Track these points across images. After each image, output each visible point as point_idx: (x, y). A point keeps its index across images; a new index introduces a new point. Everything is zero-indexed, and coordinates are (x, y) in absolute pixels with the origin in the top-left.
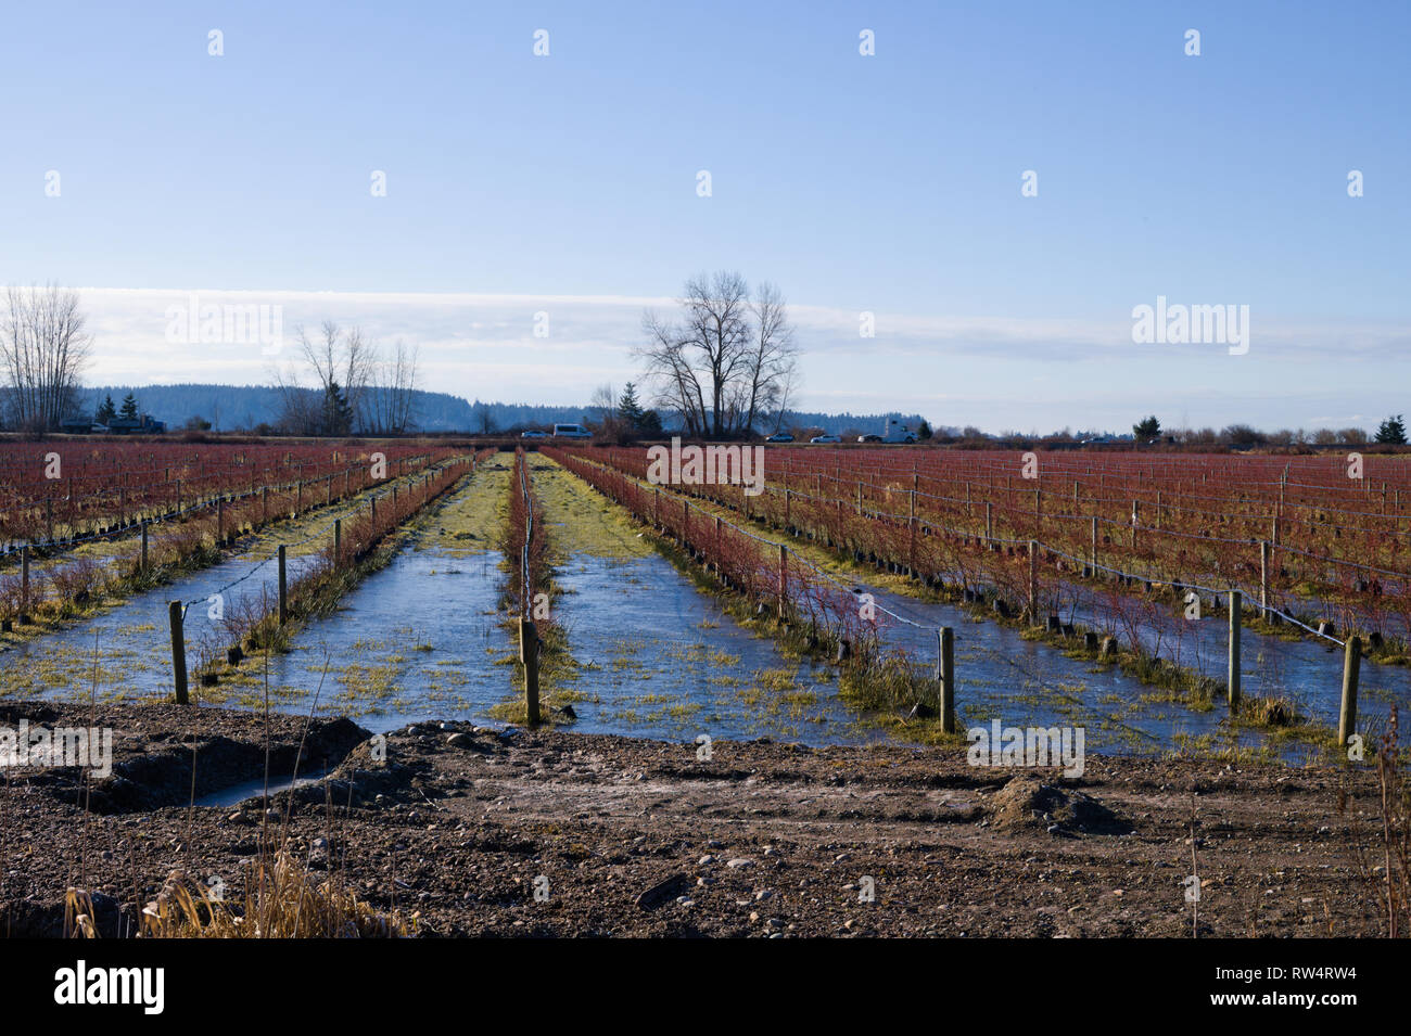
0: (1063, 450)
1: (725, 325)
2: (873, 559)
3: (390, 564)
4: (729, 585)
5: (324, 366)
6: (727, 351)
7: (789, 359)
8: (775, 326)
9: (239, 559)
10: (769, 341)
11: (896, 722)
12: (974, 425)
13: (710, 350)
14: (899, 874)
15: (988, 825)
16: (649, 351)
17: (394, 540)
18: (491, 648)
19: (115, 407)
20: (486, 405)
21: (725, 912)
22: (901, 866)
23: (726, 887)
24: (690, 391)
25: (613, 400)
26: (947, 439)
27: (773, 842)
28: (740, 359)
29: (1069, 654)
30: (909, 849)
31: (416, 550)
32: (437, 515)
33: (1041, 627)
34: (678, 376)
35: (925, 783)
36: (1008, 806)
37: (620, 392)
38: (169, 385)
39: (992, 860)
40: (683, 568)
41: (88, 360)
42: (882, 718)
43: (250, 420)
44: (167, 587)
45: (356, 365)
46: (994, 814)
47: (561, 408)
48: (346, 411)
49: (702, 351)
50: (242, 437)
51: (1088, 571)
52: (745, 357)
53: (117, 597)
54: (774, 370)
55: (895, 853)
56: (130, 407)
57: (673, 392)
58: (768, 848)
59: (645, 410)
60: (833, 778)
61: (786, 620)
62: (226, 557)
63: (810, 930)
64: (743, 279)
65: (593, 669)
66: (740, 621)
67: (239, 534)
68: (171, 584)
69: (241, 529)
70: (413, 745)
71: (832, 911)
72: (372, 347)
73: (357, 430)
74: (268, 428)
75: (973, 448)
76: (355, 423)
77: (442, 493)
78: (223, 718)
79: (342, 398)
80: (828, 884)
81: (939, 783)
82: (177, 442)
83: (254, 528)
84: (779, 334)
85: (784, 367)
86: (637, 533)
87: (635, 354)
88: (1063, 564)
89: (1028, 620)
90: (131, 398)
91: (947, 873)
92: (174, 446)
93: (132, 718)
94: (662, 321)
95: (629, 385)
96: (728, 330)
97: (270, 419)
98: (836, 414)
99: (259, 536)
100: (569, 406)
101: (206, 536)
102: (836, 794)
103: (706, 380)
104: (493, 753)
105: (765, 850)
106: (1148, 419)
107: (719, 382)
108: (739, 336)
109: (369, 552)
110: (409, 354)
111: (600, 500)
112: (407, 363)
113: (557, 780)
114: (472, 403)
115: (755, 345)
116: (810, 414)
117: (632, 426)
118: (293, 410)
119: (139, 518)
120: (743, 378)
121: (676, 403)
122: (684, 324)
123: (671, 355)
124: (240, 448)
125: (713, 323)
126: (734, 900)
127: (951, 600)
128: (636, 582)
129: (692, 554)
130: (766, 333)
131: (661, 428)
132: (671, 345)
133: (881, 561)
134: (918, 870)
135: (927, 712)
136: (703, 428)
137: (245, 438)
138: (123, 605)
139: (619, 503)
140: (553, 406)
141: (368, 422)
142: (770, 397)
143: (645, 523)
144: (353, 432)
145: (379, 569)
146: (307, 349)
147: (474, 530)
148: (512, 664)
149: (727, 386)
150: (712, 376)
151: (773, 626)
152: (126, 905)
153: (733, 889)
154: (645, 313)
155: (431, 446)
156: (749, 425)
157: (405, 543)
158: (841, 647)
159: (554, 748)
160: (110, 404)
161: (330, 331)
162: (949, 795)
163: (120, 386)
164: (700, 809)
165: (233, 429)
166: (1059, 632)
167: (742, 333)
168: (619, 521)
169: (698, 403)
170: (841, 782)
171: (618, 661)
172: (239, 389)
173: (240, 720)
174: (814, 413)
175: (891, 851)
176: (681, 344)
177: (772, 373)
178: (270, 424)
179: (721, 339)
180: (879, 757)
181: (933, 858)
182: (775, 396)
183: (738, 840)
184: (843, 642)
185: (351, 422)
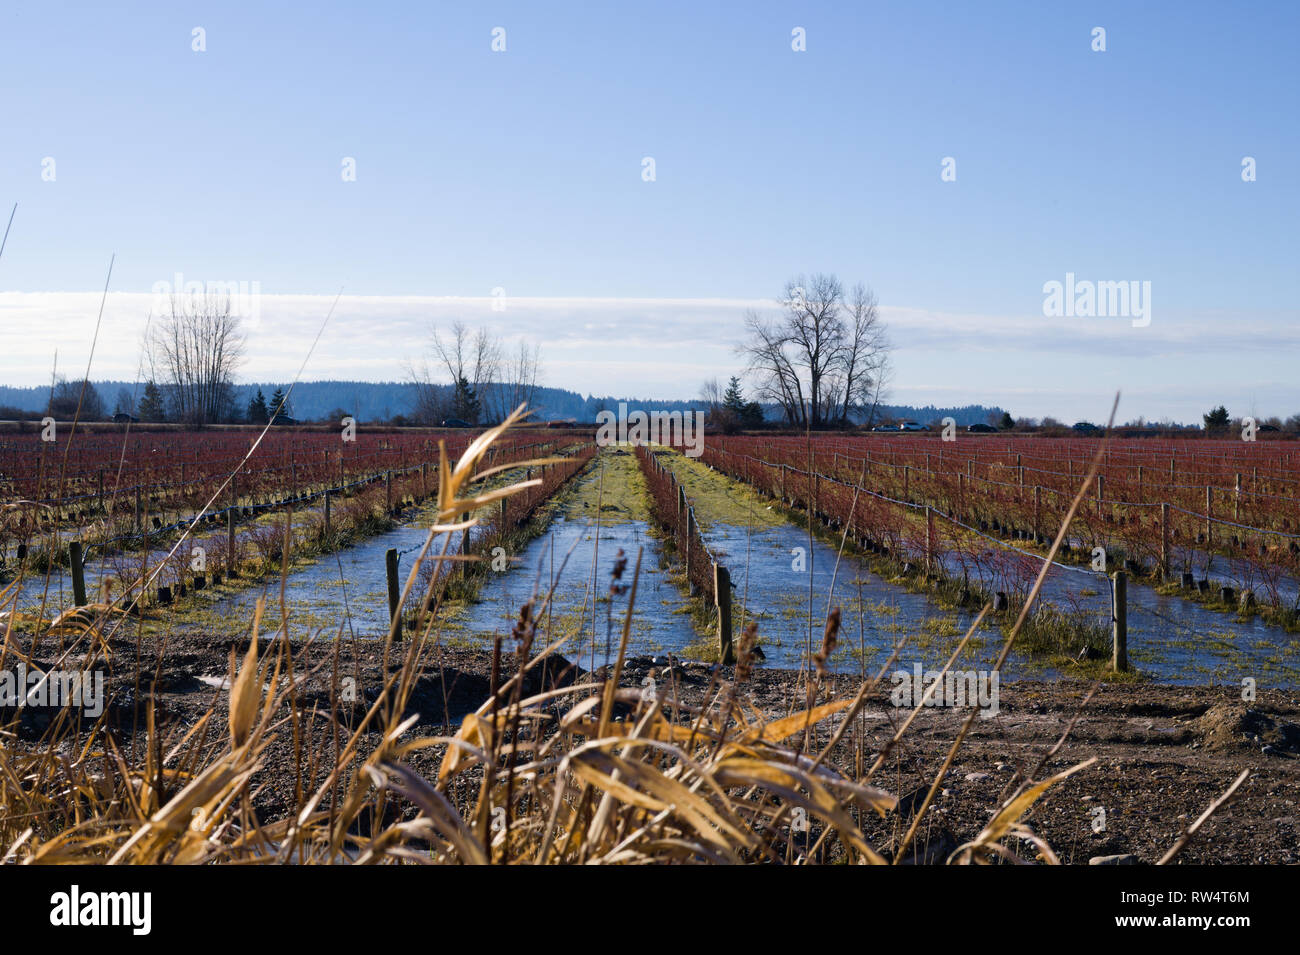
0: (1138, 437)
1: (821, 323)
2: (996, 526)
3: (546, 532)
4: (869, 548)
5: (454, 364)
6: (824, 347)
7: (882, 355)
8: (868, 324)
9: (405, 528)
10: (863, 337)
11: (1069, 662)
12: (1053, 416)
13: (808, 346)
14: (1132, 787)
15: (1199, 747)
16: (751, 347)
17: (546, 511)
18: (665, 600)
19: (266, 401)
20: (599, 400)
21: (977, 819)
22: (1133, 780)
23: (971, 797)
24: (789, 384)
25: (718, 393)
26: (1027, 427)
27: (1003, 759)
28: (836, 354)
29: (1209, 606)
30: (1135, 766)
31: (567, 520)
32: (576, 491)
33: (1175, 584)
34: (779, 370)
35: (1124, 711)
36: (1218, 729)
37: (725, 385)
38: (311, 382)
39: (1217, 776)
40: (819, 534)
41: (241, 359)
42: (1053, 659)
43: (387, 413)
44: (349, 550)
45: (483, 362)
46: (1203, 736)
47: (667, 402)
48: (474, 404)
49: (799, 348)
50: (380, 427)
51: (1202, 537)
52: (841, 352)
53: (308, 557)
54: (868, 364)
55: (1122, 770)
56: (278, 400)
57: (774, 385)
58: (1000, 765)
59: (748, 402)
60: (1034, 707)
61: (935, 577)
62: (396, 525)
63: (1063, 835)
64: (839, 280)
65: (766, 618)
66: (888, 578)
67: (404, 506)
68: (353, 547)
69: (404, 501)
70: (631, 676)
71: (1079, 819)
72: (498, 346)
73: (484, 421)
74: (405, 420)
75: (1054, 436)
76: (483, 414)
77: (576, 473)
78: (446, 654)
79: (470, 392)
80: (1066, 795)
81: (1137, 711)
82: (322, 431)
83: (416, 500)
84: (872, 332)
85: (876, 362)
86: (766, 506)
87: (740, 348)
88: (1177, 531)
89: (1160, 577)
90: (280, 392)
91: (1179, 787)
92: (321, 435)
93: (364, 653)
94: (763, 322)
95: (733, 379)
96: (825, 328)
97: (404, 411)
98: (921, 407)
99: (420, 508)
100: (674, 400)
101: (377, 507)
102: (1042, 720)
103: (804, 374)
104: (706, 685)
105: (997, 766)
106: (1218, 409)
107: (816, 376)
108: (835, 333)
109: (527, 522)
110: (531, 352)
111: (722, 479)
112: (530, 359)
113: (774, 708)
114: (585, 397)
115: (850, 340)
116: (898, 407)
117: (737, 417)
118: (426, 402)
119: (309, 493)
120: (838, 372)
121: (777, 396)
122: (785, 323)
123: (772, 351)
124: (381, 437)
125: (810, 322)
126: (984, 809)
127: (1080, 562)
128: (780, 546)
129: (826, 523)
130: (860, 331)
131: (763, 418)
132: (772, 342)
133: (1005, 529)
134: (1150, 784)
135: (1097, 654)
136: (802, 419)
137: (383, 428)
138: (315, 564)
139: (743, 480)
140: (660, 400)
141: (494, 413)
142: (863, 390)
143: (772, 497)
144: (481, 422)
145: (539, 535)
146: (439, 349)
147: (614, 502)
148: (690, 613)
149: (824, 380)
150: (810, 371)
151: (922, 581)
152: (410, 808)
153: (979, 799)
154: (748, 313)
155: (553, 434)
156: (845, 415)
157: (555, 515)
158: (996, 600)
159: (761, 681)
160: (261, 397)
161: (459, 331)
162: (1149, 722)
163: (267, 383)
164: (920, 731)
165: (370, 420)
166: (1193, 588)
167: (838, 331)
168: (746, 497)
169: (797, 395)
170: (1043, 710)
171: (788, 611)
172: (374, 385)
173: (463, 656)
174: (900, 405)
175: (1118, 768)
176: (782, 341)
177: (866, 367)
178: (405, 416)
179: (818, 336)
180: (1069, 690)
181: (1160, 774)
182: (868, 389)
183: (969, 757)
184: (999, 594)
185: (478, 414)
